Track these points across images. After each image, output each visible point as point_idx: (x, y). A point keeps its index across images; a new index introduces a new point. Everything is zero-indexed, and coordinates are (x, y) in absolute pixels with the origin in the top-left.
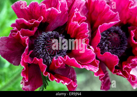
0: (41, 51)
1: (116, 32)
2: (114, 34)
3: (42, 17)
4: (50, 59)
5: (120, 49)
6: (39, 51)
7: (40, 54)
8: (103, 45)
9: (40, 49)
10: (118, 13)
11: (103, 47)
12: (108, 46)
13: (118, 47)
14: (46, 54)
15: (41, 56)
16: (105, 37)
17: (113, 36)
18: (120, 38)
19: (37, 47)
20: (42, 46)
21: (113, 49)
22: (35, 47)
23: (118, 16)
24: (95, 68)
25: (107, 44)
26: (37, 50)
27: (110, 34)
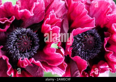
0: (12, 47)
1: (92, 35)
2: (89, 36)
3: (14, 17)
4: (19, 56)
5: (92, 52)
6: (10, 47)
7: (10, 50)
8: (77, 47)
9: (11, 45)
10: (95, 19)
11: (77, 48)
12: (82, 48)
13: (92, 50)
14: (15, 51)
15: (11, 51)
16: (80, 39)
17: (88, 39)
18: (95, 41)
19: (9, 42)
20: (13, 43)
21: (85, 52)
22: (7, 42)
23: (94, 21)
24: (61, 71)
25: (81, 46)
26: (8, 46)
27: (86, 36)
